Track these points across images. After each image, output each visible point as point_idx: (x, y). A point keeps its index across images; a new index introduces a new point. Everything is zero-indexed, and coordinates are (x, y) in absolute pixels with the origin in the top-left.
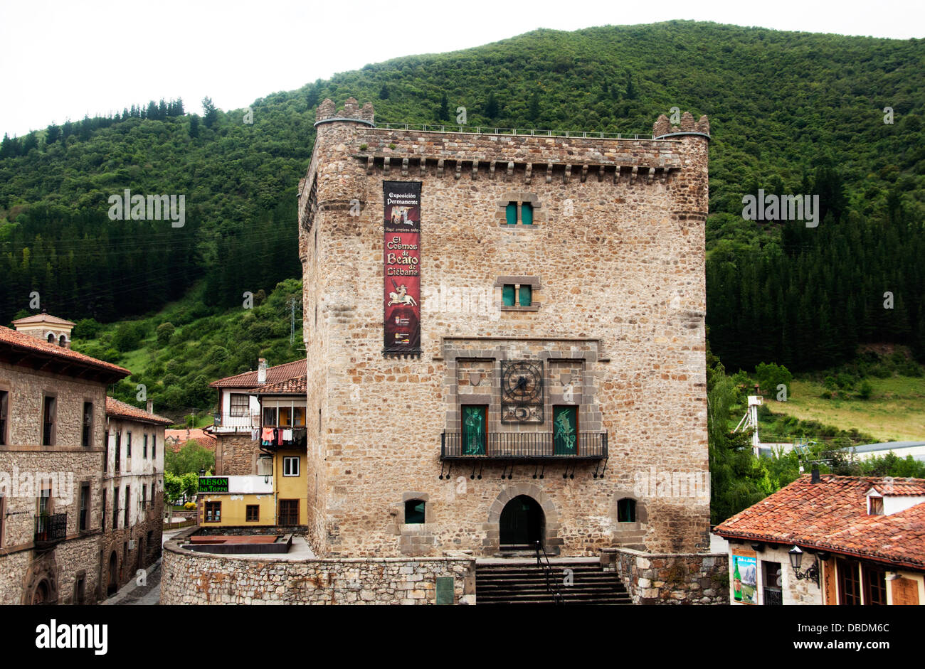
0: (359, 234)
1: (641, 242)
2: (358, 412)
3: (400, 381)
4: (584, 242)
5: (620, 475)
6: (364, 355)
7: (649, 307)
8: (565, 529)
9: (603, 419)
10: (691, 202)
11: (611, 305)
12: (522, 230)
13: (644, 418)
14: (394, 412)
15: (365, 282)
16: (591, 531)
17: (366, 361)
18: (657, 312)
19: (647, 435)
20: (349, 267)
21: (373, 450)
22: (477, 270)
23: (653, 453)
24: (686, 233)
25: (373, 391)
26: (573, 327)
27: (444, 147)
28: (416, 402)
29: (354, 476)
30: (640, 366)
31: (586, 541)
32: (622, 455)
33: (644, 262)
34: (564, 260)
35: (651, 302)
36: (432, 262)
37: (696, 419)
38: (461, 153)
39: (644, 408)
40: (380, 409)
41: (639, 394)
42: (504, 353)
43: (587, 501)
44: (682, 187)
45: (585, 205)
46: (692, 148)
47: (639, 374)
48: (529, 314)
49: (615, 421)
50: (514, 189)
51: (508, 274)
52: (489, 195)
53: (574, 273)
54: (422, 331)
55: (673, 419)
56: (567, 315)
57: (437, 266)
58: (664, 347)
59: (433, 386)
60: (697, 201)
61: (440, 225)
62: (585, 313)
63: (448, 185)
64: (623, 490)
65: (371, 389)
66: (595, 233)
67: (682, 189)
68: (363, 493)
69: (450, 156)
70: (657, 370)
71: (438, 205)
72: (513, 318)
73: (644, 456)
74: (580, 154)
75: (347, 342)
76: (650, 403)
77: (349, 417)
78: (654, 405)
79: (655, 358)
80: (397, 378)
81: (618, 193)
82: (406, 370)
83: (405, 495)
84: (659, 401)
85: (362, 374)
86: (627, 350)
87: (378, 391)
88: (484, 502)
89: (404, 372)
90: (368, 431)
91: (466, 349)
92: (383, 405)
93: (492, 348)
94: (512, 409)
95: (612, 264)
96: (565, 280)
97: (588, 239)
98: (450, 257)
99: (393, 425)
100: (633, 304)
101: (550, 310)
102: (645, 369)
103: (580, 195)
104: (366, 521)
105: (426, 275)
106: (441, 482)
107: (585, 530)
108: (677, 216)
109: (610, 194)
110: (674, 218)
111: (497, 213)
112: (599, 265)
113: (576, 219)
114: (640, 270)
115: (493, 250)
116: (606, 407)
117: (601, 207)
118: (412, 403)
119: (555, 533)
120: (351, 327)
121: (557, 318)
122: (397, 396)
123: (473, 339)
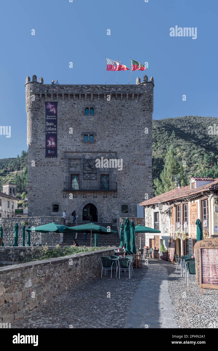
0: (38, 119)
1: (130, 120)
2: (38, 176)
3: (51, 166)
4: (111, 120)
5: (122, 197)
6: (39, 158)
7: (133, 141)
8: (104, 214)
9: (117, 178)
10: (146, 105)
11: (120, 141)
12: (90, 117)
13: (131, 178)
14: (49, 176)
15: (40, 135)
16: (112, 215)
17: (40, 160)
18: (135, 143)
19: (132, 184)
20: (34, 130)
21: (42, 188)
22: (75, 130)
23: (133, 190)
24: (145, 116)
25: (42, 170)
26: (107, 148)
27: (64, 90)
28: (56, 173)
29: (36, 197)
30: (129, 161)
31: (111, 219)
32: (123, 190)
33: (131, 126)
34: (104, 126)
35: (133, 140)
36: (61, 128)
37: (148, 178)
38: (70, 91)
39: (130, 175)
40: (44, 175)
41: (129, 170)
42: (84, 157)
43: (111, 206)
44: (144, 100)
45: (111, 108)
46: (147, 87)
47: (129, 164)
48: (92, 144)
49: (121, 179)
50: (88, 103)
51: (86, 131)
52: (79, 105)
53: (107, 130)
54: (58, 150)
55: (140, 178)
56: (105, 144)
57: (63, 129)
58: (137, 155)
59: (61, 168)
60: (149, 105)
61: (64, 116)
62: (111, 143)
63: (66, 103)
64: (123, 202)
65: (42, 168)
66: (114, 117)
67: (144, 101)
68: (39, 202)
69: (66, 92)
70: (135, 162)
71: (63, 109)
72: (87, 145)
73: (131, 191)
74: (109, 90)
75: (34, 154)
76: (133, 173)
77: (35, 178)
78: (134, 174)
79: (134, 158)
80: (50, 165)
81: (122, 103)
82: (53, 162)
83: (52, 203)
84: (136, 173)
85: (39, 164)
86: (125, 155)
87: (44, 170)
88: (78, 205)
89: (52, 163)
90: (41, 182)
91: (72, 156)
92: (45, 174)
93: (80, 155)
94: (86, 175)
95: (120, 127)
96: (104, 133)
97: (112, 119)
98: (67, 126)
99: (49, 180)
100: (127, 140)
101: (99, 143)
102: (131, 162)
103: (110, 105)
104: (40, 211)
105: (59, 132)
106: (64, 199)
107: (110, 215)
108: (142, 110)
109: (120, 104)
110: (141, 111)
111: (82, 111)
112: (116, 127)
113: (108, 112)
114: (129, 129)
115: (80, 123)
116: (118, 175)
117: (116, 108)
118: (54, 173)
119: (101, 216)
120: (35, 149)
121: (102, 145)
122: (50, 171)
123: (74, 152)
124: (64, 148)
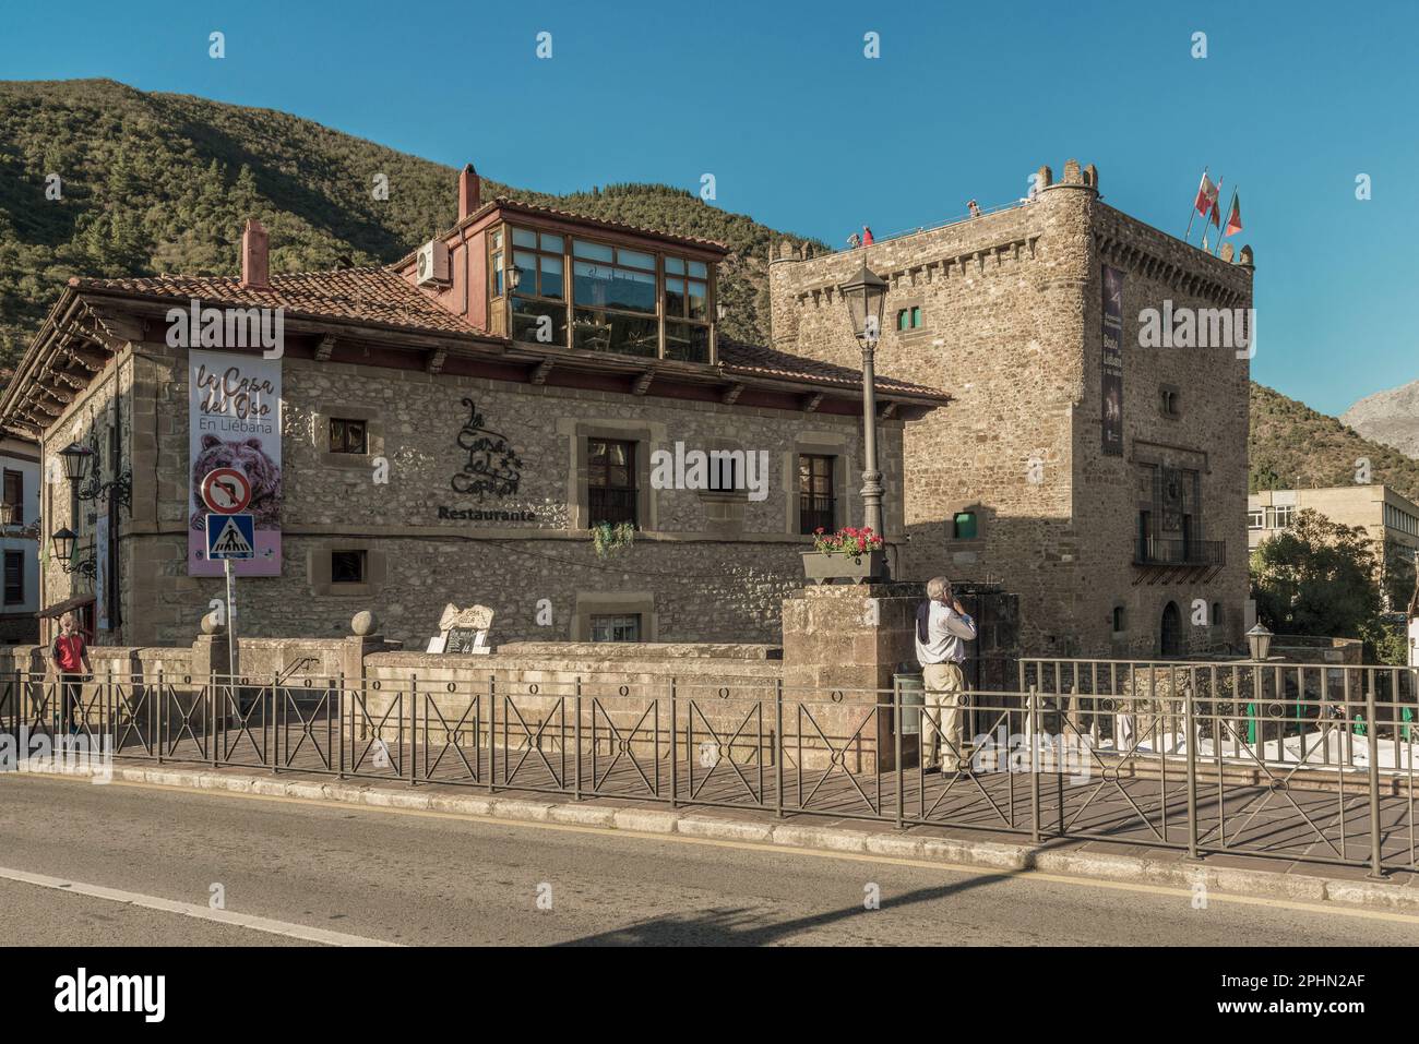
1: (1223, 364)
2: (1088, 515)
3: (1111, 483)
7: (1226, 425)
11: (1210, 420)
14: (1108, 516)
15: (1091, 374)
17: (1093, 460)
18: (1229, 430)
21: (1097, 556)
22: (1150, 373)
25: (1097, 493)
26: (1193, 438)
28: (1120, 506)
29: (1086, 583)
30: (1222, 480)
36: (1127, 360)
40: (1100, 512)
42: (1163, 460)
47: (1222, 488)
48: (1173, 422)
51: (1165, 380)
53: (1194, 386)
54: (1123, 433)
56: (1192, 427)
57: (1130, 365)
59: (1128, 490)
61: (1132, 321)
62: (1199, 426)
64: (1216, 596)
65: (1095, 490)
68: (1091, 601)
72: (1166, 424)
77: (1083, 520)
80: (1110, 480)
82: (1114, 470)
83: (1114, 602)
85: (1091, 473)
88: (1154, 608)
90: (1094, 535)
91: (1144, 453)
92: (1102, 508)
93: (1157, 454)
94: (1167, 516)
98: (1137, 357)
99: (1107, 529)
100: (1219, 421)
101: (1184, 420)
102: (1224, 483)
105: (1125, 373)
106: (1133, 588)
115: (1157, 355)
118: (1117, 507)
121: (1187, 428)
122: (1109, 499)
123: (1148, 443)
124: (1132, 426)
